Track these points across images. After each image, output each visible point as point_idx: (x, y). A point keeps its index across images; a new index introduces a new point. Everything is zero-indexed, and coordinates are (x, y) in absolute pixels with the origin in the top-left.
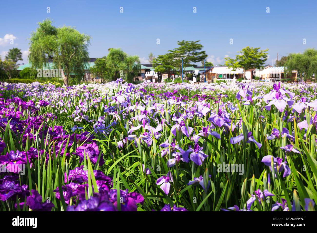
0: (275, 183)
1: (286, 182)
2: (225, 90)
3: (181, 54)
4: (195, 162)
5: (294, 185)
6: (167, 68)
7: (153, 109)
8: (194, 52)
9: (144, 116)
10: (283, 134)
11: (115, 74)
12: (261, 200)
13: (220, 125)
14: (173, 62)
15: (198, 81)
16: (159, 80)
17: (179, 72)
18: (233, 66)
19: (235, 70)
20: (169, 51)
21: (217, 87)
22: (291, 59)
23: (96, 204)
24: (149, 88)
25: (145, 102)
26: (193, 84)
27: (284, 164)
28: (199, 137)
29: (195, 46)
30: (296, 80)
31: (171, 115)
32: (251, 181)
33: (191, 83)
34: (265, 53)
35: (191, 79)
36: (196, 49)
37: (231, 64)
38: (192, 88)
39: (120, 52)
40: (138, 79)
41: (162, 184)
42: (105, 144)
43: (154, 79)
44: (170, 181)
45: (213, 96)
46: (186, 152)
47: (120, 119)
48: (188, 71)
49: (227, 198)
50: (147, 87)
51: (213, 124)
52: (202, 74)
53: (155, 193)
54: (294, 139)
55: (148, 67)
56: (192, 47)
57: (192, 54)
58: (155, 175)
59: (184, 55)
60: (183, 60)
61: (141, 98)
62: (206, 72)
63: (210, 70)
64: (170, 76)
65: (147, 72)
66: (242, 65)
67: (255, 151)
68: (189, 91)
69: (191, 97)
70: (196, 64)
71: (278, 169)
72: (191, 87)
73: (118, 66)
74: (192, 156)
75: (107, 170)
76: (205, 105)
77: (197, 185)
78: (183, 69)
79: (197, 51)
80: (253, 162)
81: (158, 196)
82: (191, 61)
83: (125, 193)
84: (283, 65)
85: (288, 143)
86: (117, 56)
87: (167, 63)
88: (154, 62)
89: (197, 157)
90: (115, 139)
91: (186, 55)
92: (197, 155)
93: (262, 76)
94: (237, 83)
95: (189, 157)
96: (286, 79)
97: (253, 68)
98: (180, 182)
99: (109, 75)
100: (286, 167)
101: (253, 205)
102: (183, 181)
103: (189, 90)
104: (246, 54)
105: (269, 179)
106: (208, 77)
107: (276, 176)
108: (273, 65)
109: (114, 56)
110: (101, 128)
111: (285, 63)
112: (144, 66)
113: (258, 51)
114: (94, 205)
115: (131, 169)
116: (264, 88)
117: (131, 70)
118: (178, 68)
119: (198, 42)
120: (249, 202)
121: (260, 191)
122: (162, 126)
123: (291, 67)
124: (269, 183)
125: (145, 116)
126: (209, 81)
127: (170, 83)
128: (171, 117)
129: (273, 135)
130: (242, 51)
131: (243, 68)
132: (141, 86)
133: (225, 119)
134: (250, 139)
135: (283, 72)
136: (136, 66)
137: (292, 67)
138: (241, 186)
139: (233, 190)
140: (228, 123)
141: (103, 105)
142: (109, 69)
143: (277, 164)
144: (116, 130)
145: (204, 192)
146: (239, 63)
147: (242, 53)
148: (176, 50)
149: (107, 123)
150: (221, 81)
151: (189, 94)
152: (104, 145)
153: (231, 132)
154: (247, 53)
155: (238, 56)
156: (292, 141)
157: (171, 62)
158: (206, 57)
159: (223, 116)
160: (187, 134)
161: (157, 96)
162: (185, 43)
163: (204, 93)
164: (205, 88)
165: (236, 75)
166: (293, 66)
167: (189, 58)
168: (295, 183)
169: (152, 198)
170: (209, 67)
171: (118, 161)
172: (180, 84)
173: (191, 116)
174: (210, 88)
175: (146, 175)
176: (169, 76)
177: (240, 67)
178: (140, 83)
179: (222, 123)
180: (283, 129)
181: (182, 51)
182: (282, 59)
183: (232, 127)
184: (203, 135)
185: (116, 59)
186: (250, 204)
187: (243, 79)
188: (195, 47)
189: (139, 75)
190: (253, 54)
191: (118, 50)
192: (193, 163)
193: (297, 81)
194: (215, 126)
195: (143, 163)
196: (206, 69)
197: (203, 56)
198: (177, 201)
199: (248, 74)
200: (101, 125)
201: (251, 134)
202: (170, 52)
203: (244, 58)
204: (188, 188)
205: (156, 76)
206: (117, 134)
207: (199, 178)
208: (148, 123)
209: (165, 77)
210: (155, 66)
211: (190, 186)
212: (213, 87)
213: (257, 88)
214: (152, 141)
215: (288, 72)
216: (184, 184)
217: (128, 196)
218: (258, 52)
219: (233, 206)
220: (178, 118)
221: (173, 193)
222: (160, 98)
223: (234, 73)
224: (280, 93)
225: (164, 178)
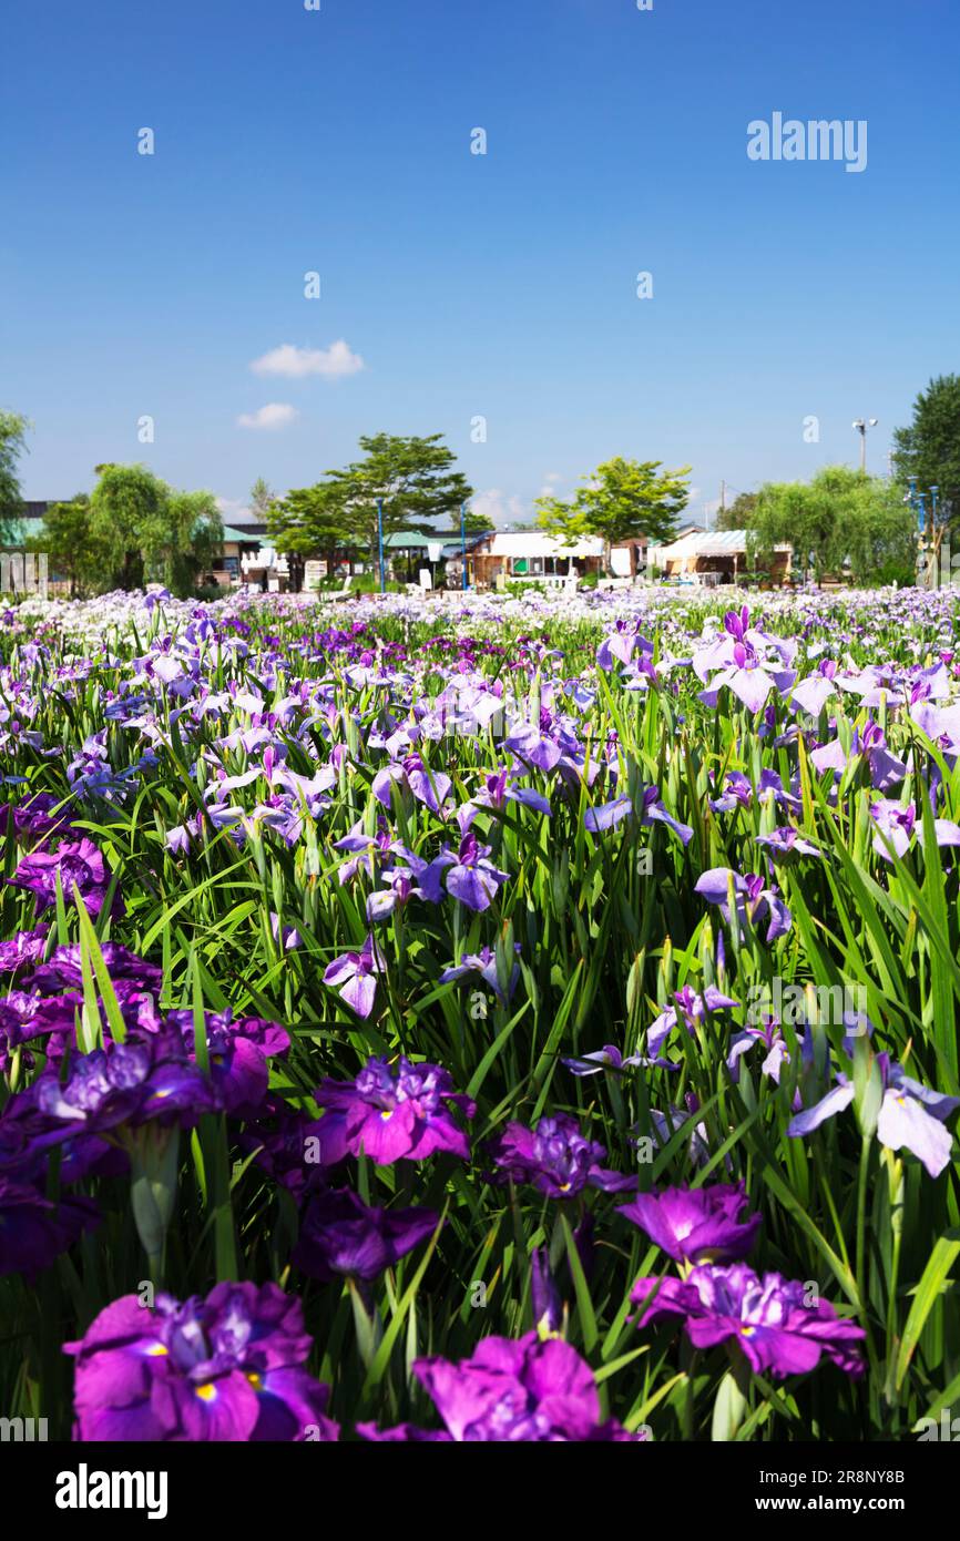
0: (741, 962)
1: (773, 955)
2: (541, 619)
3: (375, 484)
4: (467, 901)
5: (801, 964)
6: (321, 537)
7: (294, 707)
8: (424, 478)
9: (263, 734)
10: (764, 790)
11: (123, 562)
12: (694, 1022)
13: (546, 766)
14: (344, 513)
15: (440, 585)
16: (293, 583)
17: (366, 551)
18: (568, 527)
19: (572, 545)
20: (328, 474)
21: (512, 608)
22: (768, 502)
23: (140, 1073)
24: (259, 613)
25: (262, 679)
26: (423, 598)
27: (769, 895)
28: (475, 809)
29: (424, 457)
30: (788, 578)
31: (365, 727)
32: (660, 958)
33: (415, 594)
34: (679, 479)
35: (415, 579)
36: (429, 466)
37: (558, 522)
38: (418, 614)
39: (141, 478)
40: (214, 581)
41: (344, 983)
42: (117, 840)
43: (273, 578)
44: (375, 969)
45: (498, 641)
46: (432, 868)
47: (169, 741)
48: (400, 548)
49: (579, 1022)
50: (251, 610)
51: (521, 759)
52: (454, 560)
53: (319, 1014)
54: (799, 806)
55: (250, 533)
56: (413, 457)
57: (415, 484)
58: (316, 950)
59: (385, 490)
60: (383, 508)
61: (240, 660)
62: (467, 552)
63: (485, 545)
64: (336, 568)
65: (247, 552)
66: (599, 524)
67: (669, 850)
68: (410, 624)
69: (418, 647)
70: (431, 521)
71: (750, 914)
72: (416, 610)
73: (137, 530)
74: (454, 880)
75: (142, 936)
76: (482, 688)
77: (473, 980)
78: (384, 540)
79: (432, 473)
80: (663, 890)
81: (330, 1026)
82: (412, 512)
83: (221, 1022)
84: (741, 526)
85: (780, 820)
86: (130, 495)
87: (321, 518)
88: (273, 516)
89: (471, 883)
90: (157, 821)
91: (394, 487)
92: (471, 873)
93: (670, 564)
94: (582, 591)
95: (443, 884)
96: (754, 575)
97: (636, 536)
98: (410, 972)
99: (101, 568)
100: (778, 906)
101: (668, 1039)
102: (421, 968)
103: (408, 620)
104: (612, 482)
105: (720, 948)
106: (476, 570)
107: (743, 938)
108: (707, 526)
109: (121, 494)
110: (98, 780)
111: (748, 518)
112: (237, 532)
113: (653, 474)
114: (133, 1076)
115: (223, 929)
116: (678, 610)
117: (186, 548)
118: (365, 538)
119: (436, 438)
120: (655, 1031)
121: (692, 993)
122: (336, 772)
123: (771, 530)
124: (721, 964)
125: (269, 734)
126: (480, 584)
127: (334, 595)
128: (365, 735)
129: (730, 796)
130: (598, 475)
131: (603, 535)
132: (227, 608)
133: (563, 741)
134: (653, 812)
135: (743, 549)
136: (206, 529)
137: (773, 533)
138: (626, 977)
139: (597, 996)
140: (571, 754)
141: (97, 690)
142: (101, 543)
143: (746, 898)
144: (157, 786)
145: (495, 1001)
146: (589, 519)
147: (598, 482)
148: (354, 471)
149: (118, 759)
150: (523, 584)
151: (410, 637)
152: (115, 845)
153: (584, 788)
154: (615, 483)
155: (583, 492)
156: (793, 814)
157: (335, 517)
158: (466, 496)
159: (557, 732)
160: (429, 799)
161: (292, 646)
162: (390, 445)
163: (462, 632)
164: (468, 614)
165: (577, 562)
166: (776, 530)
167: (403, 500)
168: (803, 957)
169: (306, 1033)
170: (479, 531)
171: (177, 907)
172: (372, 599)
173: (435, 729)
174: (485, 614)
175: (286, 951)
176: (331, 569)
177: (592, 532)
178: (220, 597)
179: (554, 756)
180: (765, 774)
181: (376, 475)
182: (739, 502)
183: (588, 770)
184: (490, 805)
185: (127, 504)
186: (658, 1040)
187: (603, 575)
188: (425, 460)
189: (219, 565)
190: (637, 486)
191: (134, 469)
192: (458, 904)
193: (792, 584)
194: (528, 766)
195: (272, 908)
196: (469, 541)
197: (454, 493)
198: (403, 1040)
199: (621, 558)
200: (98, 766)
201: (656, 797)
202: (332, 478)
203: (604, 500)
204: (441, 992)
205: (282, 566)
206: (161, 799)
207: (478, 956)
208: (283, 762)
209: (315, 570)
210: (278, 532)
211: (448, 987)
212: (496, 606)
213: (655, 611)
214: (301, 826)
215: (761, 549)
216: (425, 977)
217: (234, 1033)
218: (656, 478)
219: (598, 1048)
220: (387, 735)
221: (388, 1011)
222: (304, 652)
223: (571, 555)
224: (751, 646)
225: (353, 961)
